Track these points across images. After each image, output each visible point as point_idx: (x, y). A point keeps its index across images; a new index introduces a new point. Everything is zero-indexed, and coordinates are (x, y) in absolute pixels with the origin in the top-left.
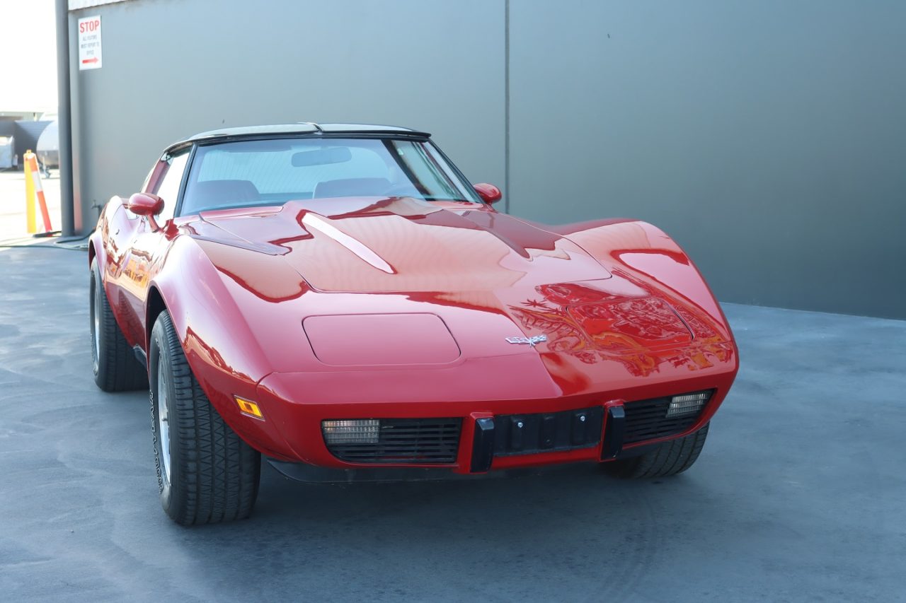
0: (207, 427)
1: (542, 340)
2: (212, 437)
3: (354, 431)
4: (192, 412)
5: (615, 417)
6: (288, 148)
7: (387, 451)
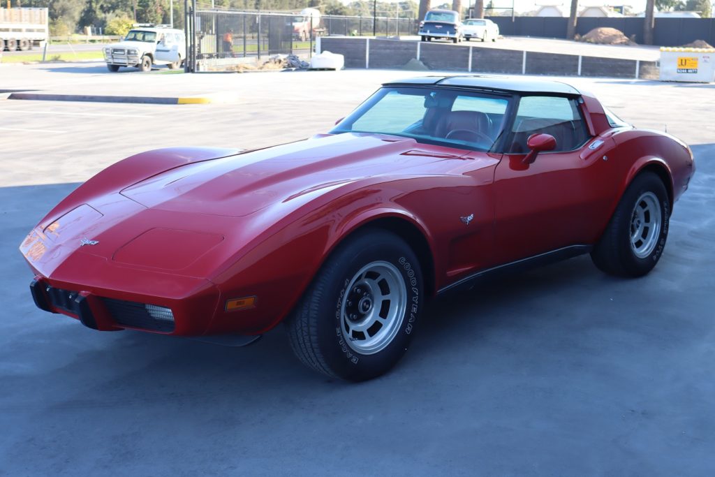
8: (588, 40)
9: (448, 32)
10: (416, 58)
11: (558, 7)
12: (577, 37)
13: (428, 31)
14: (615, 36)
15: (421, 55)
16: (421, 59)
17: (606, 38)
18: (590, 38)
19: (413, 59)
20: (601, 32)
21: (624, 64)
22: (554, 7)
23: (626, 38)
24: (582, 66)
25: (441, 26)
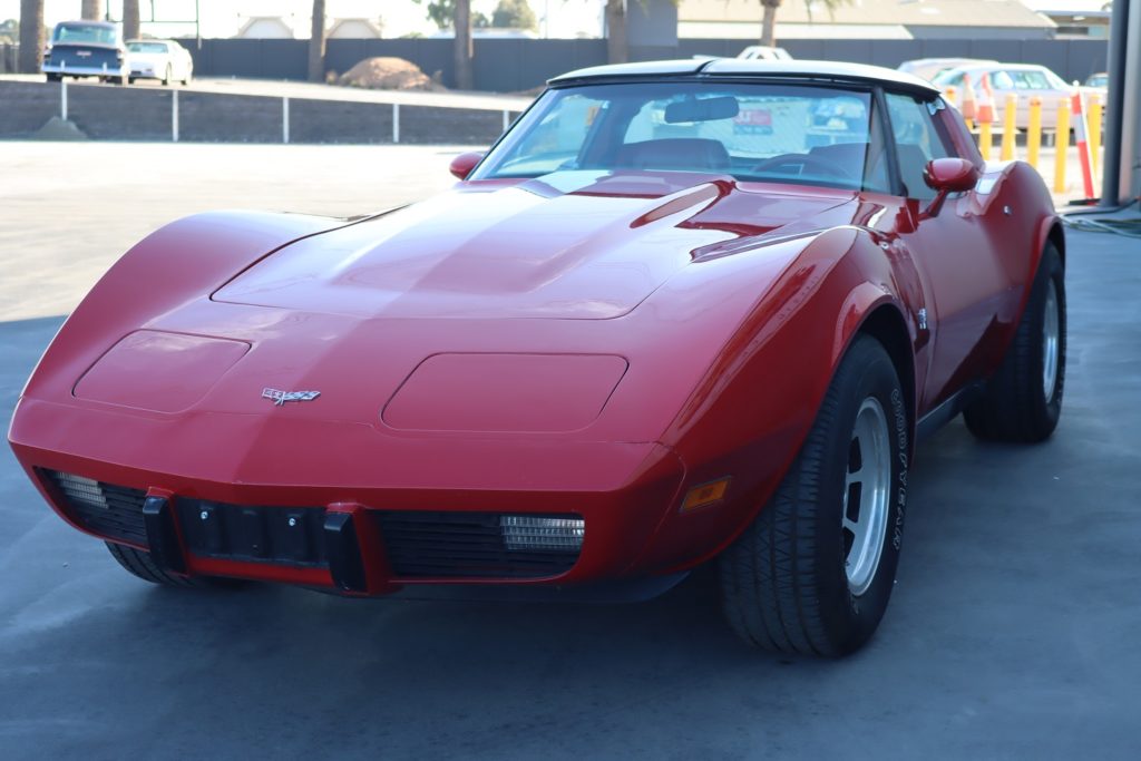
1: (305, 398)
8: (354, 82)
9: (105, 66)
10: (60, 115)
11: (283, 20)
12: (331, 77)
13: (63, 63)
14: (404, 73)
15: (69, 110)
16: (70, 117)
17: (386, 77)
18: (357, 78)
19: (54, 119)
20: (377, 67)
21: (479, 117)
22: (276, 20)
23: (424, 77)
24: (401, 124)
25: (88, 54)
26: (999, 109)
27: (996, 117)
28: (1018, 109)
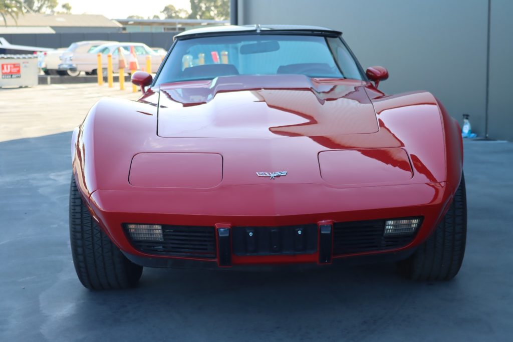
0: (89, 225)
1: (282, 175)
2: (92, 232)
3: (147, 232)
4: (80, 214)
5: (322, 232)
6: (240, 41)
7: (173, 248)
26: (140, 64)
27: (138, 67)
28: (153, 64)
